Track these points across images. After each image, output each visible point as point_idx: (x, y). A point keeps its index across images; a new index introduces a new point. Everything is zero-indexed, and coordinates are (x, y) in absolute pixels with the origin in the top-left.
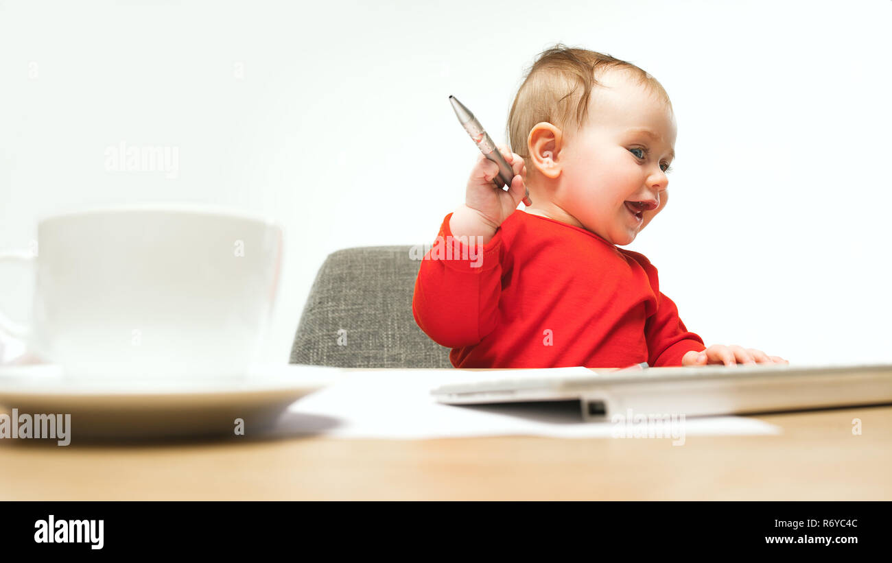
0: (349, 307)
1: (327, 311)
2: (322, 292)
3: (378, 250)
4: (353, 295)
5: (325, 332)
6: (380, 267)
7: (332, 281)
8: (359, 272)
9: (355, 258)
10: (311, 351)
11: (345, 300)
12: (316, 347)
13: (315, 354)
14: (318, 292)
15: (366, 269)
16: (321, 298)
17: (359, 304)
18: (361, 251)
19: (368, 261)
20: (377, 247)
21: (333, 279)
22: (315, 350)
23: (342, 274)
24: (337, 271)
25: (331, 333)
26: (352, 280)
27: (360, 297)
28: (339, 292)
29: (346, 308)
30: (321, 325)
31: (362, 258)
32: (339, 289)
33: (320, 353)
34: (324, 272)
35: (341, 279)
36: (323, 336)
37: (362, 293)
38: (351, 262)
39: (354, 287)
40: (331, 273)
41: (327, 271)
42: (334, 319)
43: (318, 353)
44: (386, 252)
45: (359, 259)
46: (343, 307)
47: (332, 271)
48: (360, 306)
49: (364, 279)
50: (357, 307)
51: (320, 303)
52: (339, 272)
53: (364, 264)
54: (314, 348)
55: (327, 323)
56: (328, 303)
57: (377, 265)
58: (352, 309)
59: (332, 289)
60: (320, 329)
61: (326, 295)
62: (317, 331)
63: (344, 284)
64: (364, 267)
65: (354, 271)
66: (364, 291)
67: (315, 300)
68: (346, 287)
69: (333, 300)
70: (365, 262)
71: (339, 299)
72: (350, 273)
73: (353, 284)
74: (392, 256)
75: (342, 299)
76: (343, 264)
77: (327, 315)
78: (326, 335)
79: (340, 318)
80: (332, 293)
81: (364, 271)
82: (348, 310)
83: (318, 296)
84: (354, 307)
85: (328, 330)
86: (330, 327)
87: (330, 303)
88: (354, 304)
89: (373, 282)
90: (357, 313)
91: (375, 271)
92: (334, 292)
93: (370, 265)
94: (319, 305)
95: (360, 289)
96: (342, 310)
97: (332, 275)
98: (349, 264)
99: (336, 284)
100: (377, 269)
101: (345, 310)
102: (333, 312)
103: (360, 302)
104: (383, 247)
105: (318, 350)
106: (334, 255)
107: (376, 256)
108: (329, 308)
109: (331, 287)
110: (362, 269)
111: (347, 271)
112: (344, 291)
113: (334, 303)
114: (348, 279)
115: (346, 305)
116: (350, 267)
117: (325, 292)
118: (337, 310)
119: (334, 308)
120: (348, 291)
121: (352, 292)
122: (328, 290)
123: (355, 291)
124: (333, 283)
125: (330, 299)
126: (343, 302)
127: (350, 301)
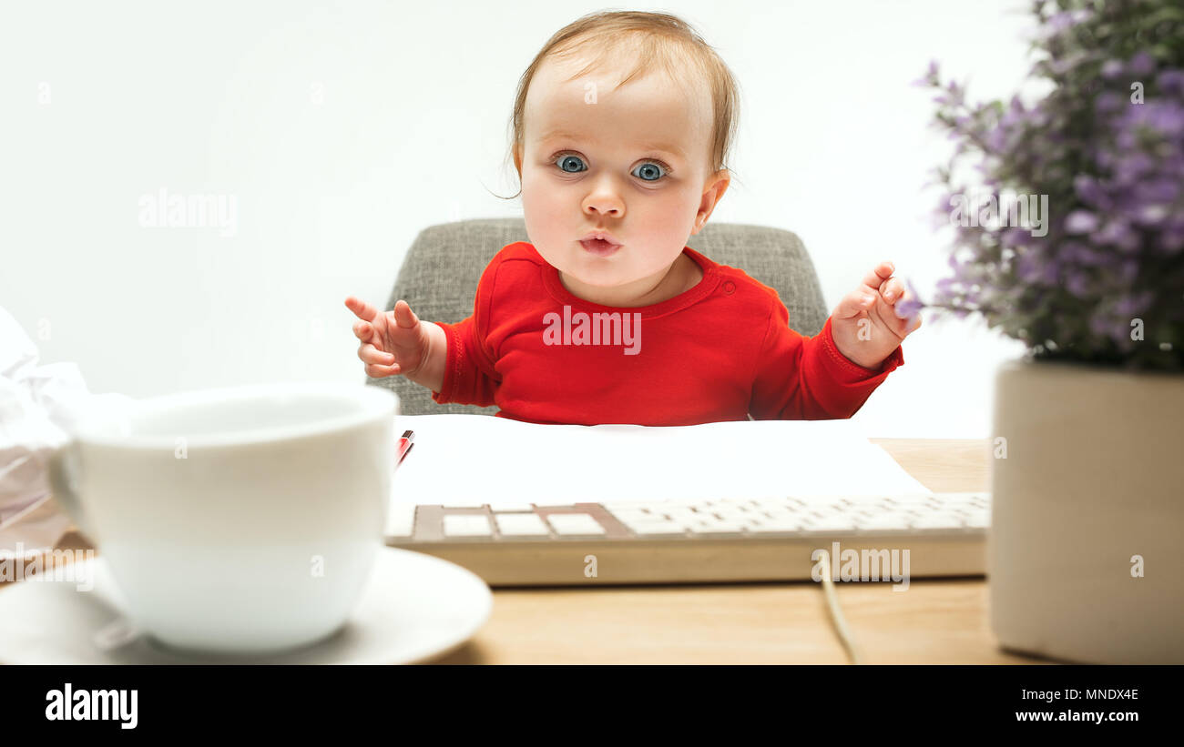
0: (442, 303)
2: (408, 283)
3: (483, 224)
4: (448, 286)
6: (483, 248)
7: (421, 267)
8: (456, 255)
9: (452, 235)
11: (437, 293)
14: (404, 282)
15: (466, 251)
16: (407, 290)
17: (454, 299)
18: (462, 226)
19: (468, 240)
20: (483, 221)
21: (424, 264)
23: (435, 257)
24: (428, 254)
26: (447, 265)
27: (456, 289)
28: (431, 282)
29: (438, 303)
31: (461, 237)
32: (430, 279)
34: (413, 254)
35: (434, 265)
37: (459, 283)
38: (447, 241)
39: (449, 276)
40: (420, 257)
41: (416, 254)
44: (493, 228)
45: (458, 237)
46: (434, 303)
47: (422, 254)
48: (457, 302)
49: (463, 266)
50: (452, 302)
52: (431, 255)
53: (463, 244)
56: (415, 296)
57: (480, 246)
58: (446, 306)
59: (423, 277)
61: (414, 286)
63: (436, 272)
64: (463, 248)
65: (451, 254)
66: (463, 281)
67: (400, 291)
68: (439, 276)
69: (422, 293)
70: (465, 242)
71: (430, 293)
72: (445, 257)
73: (449, 271)
74: (499, 234)
75: (433, 291)
76: (437, 245)
80: (421, 283)
81: (463, 254)
82: (441, 307)
83: (404, 287)
84: (448, 303)
87: (418, 298)
88: (448, 299)
89: (474, 269)
90: (452, 310)
91: (476, 253)
92: (424, 281)
93: (470, 246)
95: (456, 278)
96: (432, 307)
97: (422, 259)
98: (444, 244)
99: (426, 272)
100: (480, 252)
101: (436, 306)
102: (422, 308)
103: (456, 295)
104: (490, 220)
106: (427, 231)
107: (479, 233)
108: (416, 304)
109: (419, 274)
110: (460, 251)
111: (440, 254)
112: (436, 281)
113: (424, 298)
114: (442, 264)
115: (438, 299)
116: (445, 249)
117: (413, 282)
118: (427, 307)
119: (423, 304)
120: (441, 281)
121: (447, 282)
122: (417, 279)
123: (450, 280)
124: (424, 270)
125: (418, 292)
126: (434, 296)
127: (443, 296)
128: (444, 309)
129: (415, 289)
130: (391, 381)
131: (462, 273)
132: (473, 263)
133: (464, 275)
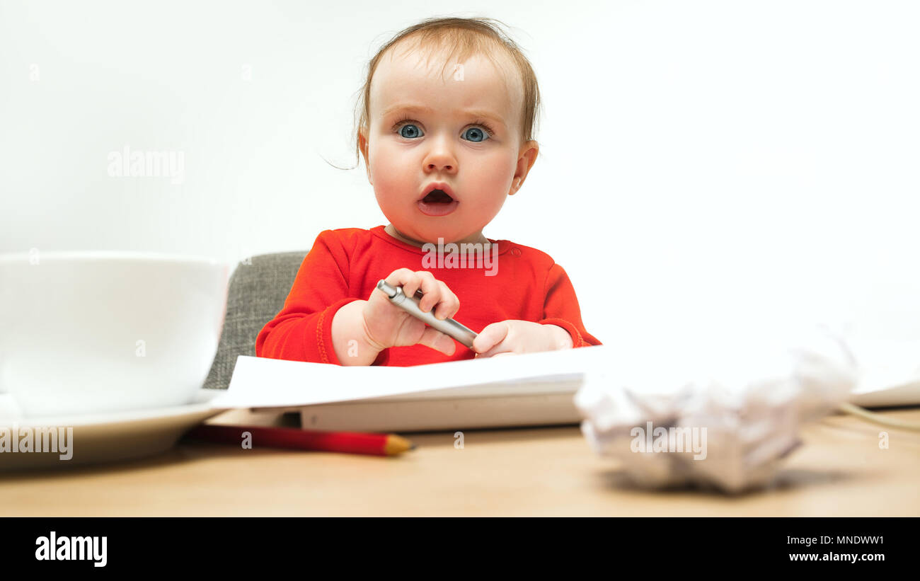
0: (260, 318)
1: (236, 323)
3: (291, 255)
4: (264, 305)
5: (234, 345)
7: (241, 291)
8: (271, 279)
9: (266, 265)
10: (219, 365)
11: (255, 310)
12: (224, 361)
13: (223, 369)
15: (278, 276)
17: (270, 314)
18: (273, 258)
19: (280, 268)
20: (290, 253)
21: (245, 288)
22: (224, 365)
23: (252, 282)
24: (247, 280)
25: (240, 345)
26: (263, 287)
27: (271, 307)
28: (251, 301)
29: (256, 318)
30: (229, 337)
31: (274, 265)
32: (249, 299)
33: (228, 367)
34: (234, 281)
35: (251, 288)
36: (231, 349)
37: (273, 302)
38: (262, 269)
39: (265, 296)
40: (240, 282)
41: (236, 280)
42: (243, 330)
43: (226, 368)
45: (271, 265)
46: (253, 318)
47: (242, 280)
49: (277, 288)
50: (268, 317)
51: (229, 314)
52: (249, 281)
53: (276, 271)
54: (223, 362)
55: (236, 335)
56: (237, 313)
57: (290, 272)
58: (263, 320)
59: (243, 299)
60: (228, 342)
61: (235, 305)
62: (225, 344)
63: (254, 294)
65: (266, 279)
66: (276, 300)
68: (256, 297)
69: (242, 310)
70: (277, 269)
71: (249, 310)
72: (261, 281)
73: (264, 292)
75: (252, 309)
76: (253, 272)
77: (236, 327)
78: (234, 348)
79: (250, 329)
80: (241, 302)
81: (275, 280)
82: (259, 321)
84: (264, 318)
85: (237, 343)
86: (239, 339)
87: (239, 314)
88: (264, 314)
89: (285, 290)
91: (287, 278)
92: (244, 302)
93: (282, 273)
94: (228, 317)
95: (271, 298)
96: (252, 321)
97: (242, 284)
98: (260, 271)
99: (246, 294)
100: (289, 276)
101: (255, 321)
102: (243, 323)
103: (271, 311)
104: (297, 253)
105: (226, 364)
106: (246, 263)
107: (289, 262)
108: (238, 320)
109: (240, 296)
110: (274, 276)
111: (258, 279)
112: (254, 301)
113: (244, 314)
114: (258, 288)
115: (256, 315)
116: (261, 275)
117: (234, 302)
118: (246, 322)
119: (243, 319)
120: (258, 300)
121: (263, 300)
122: (238, 300)
123: (266, 300)
124: (243, 292)
125: (239, 310)
126: (253, 313)
127: (261, 312)
128: (261, 323)
129: (237, 308)
130: (218, 383)
131: (275, 293)
132: (284, 286)
133: (277, 295)
